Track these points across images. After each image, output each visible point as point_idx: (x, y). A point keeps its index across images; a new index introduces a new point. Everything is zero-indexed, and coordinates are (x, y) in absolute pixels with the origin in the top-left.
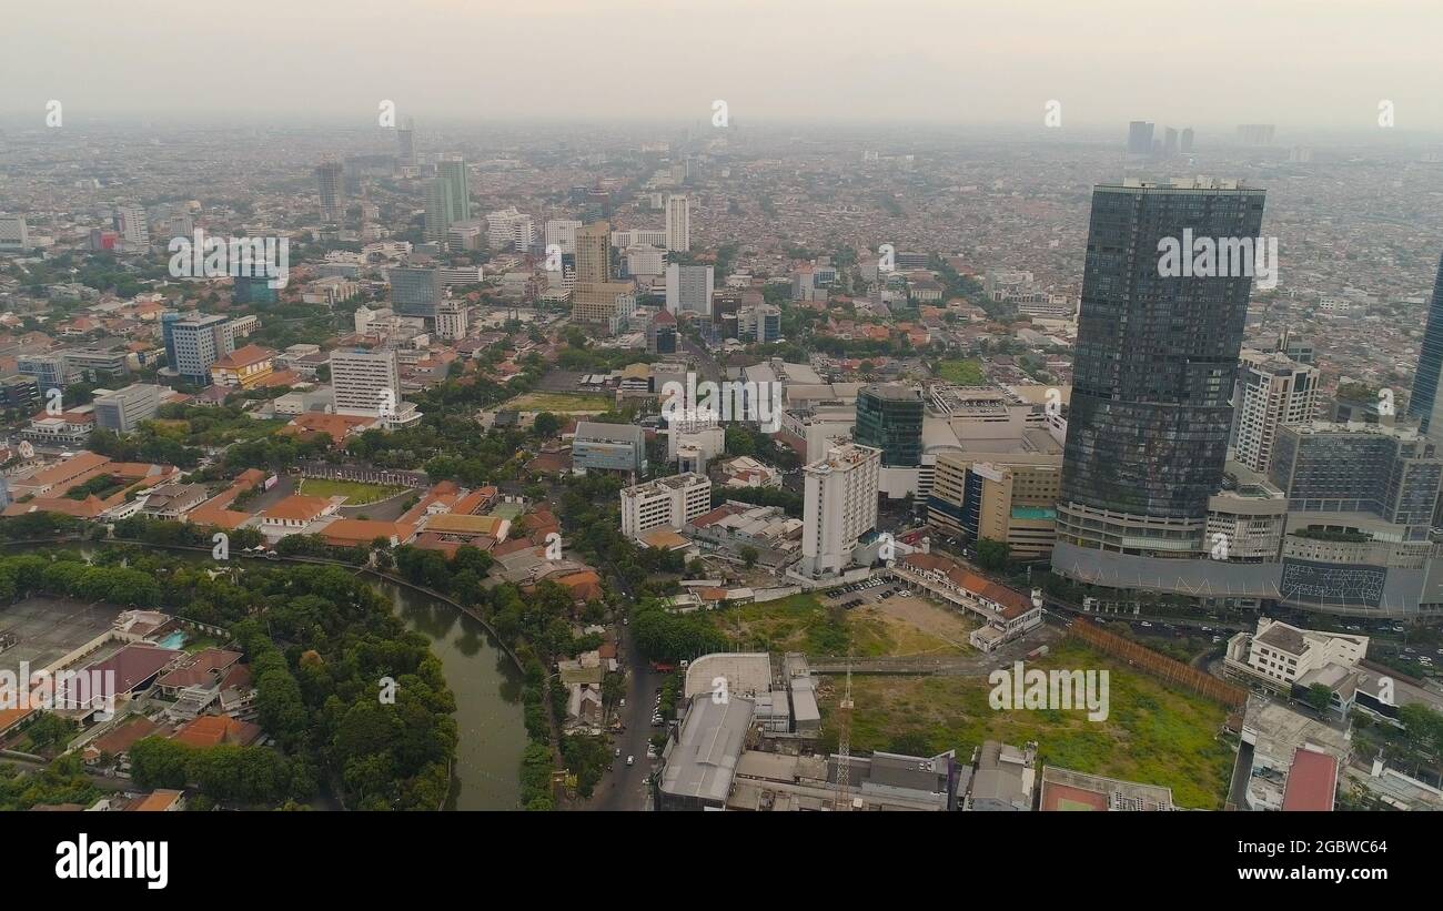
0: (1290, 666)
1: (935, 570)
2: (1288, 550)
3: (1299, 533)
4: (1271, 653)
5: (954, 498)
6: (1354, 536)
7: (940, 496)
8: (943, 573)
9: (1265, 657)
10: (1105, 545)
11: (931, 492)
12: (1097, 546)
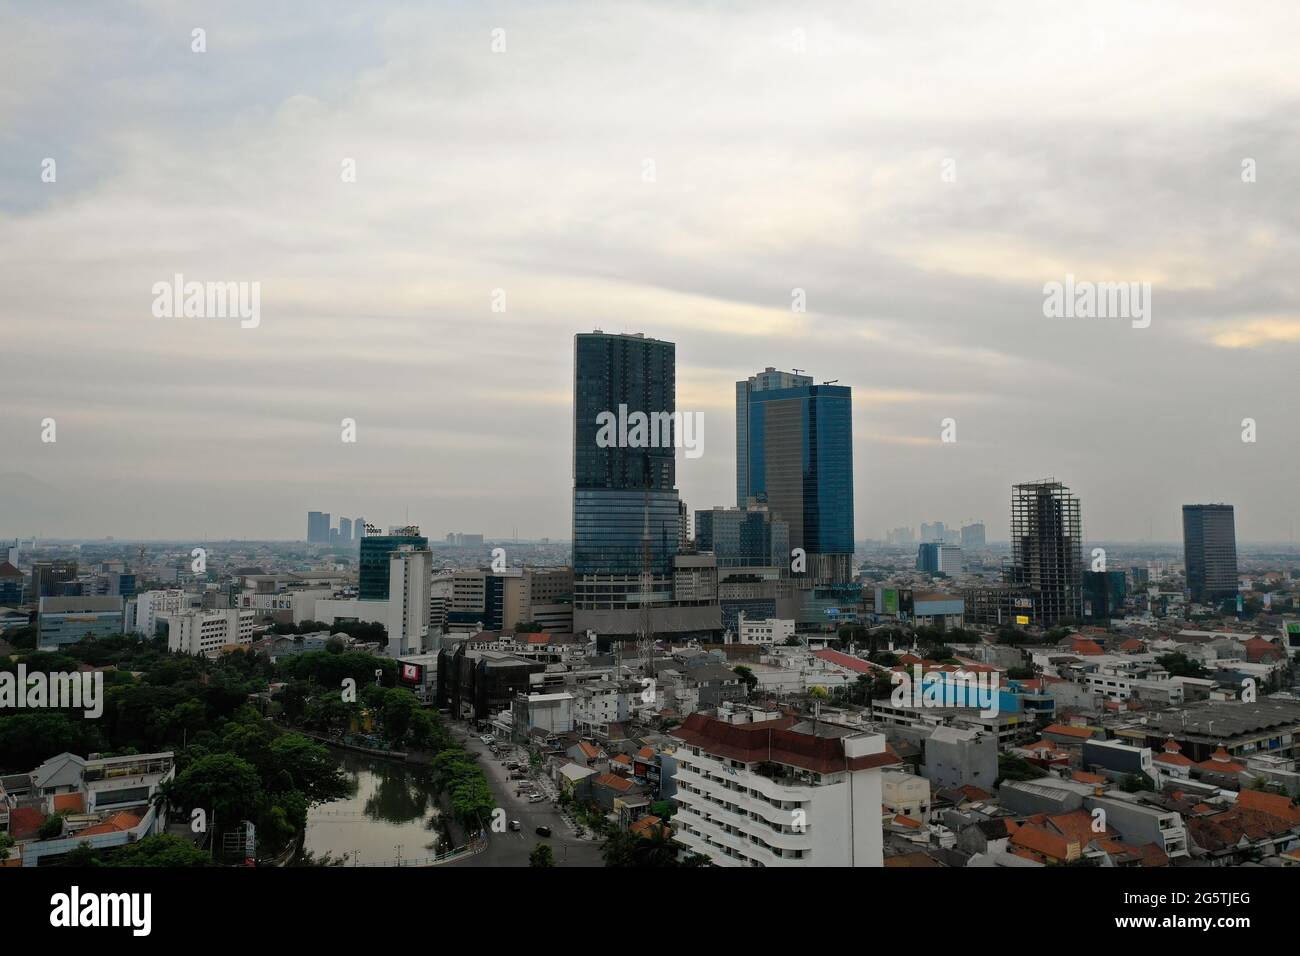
0: (768, 635)
1: (501, 638)
2: (721, 595)
3: (726, 581)
4: (755, 630)
5: (476, 607)
6: (753, 579)
7: (460, 610)
8: (509, 638)
9: (751, 634)
10: (614, 604)
11: (451, 609)
12: (607, 607)
